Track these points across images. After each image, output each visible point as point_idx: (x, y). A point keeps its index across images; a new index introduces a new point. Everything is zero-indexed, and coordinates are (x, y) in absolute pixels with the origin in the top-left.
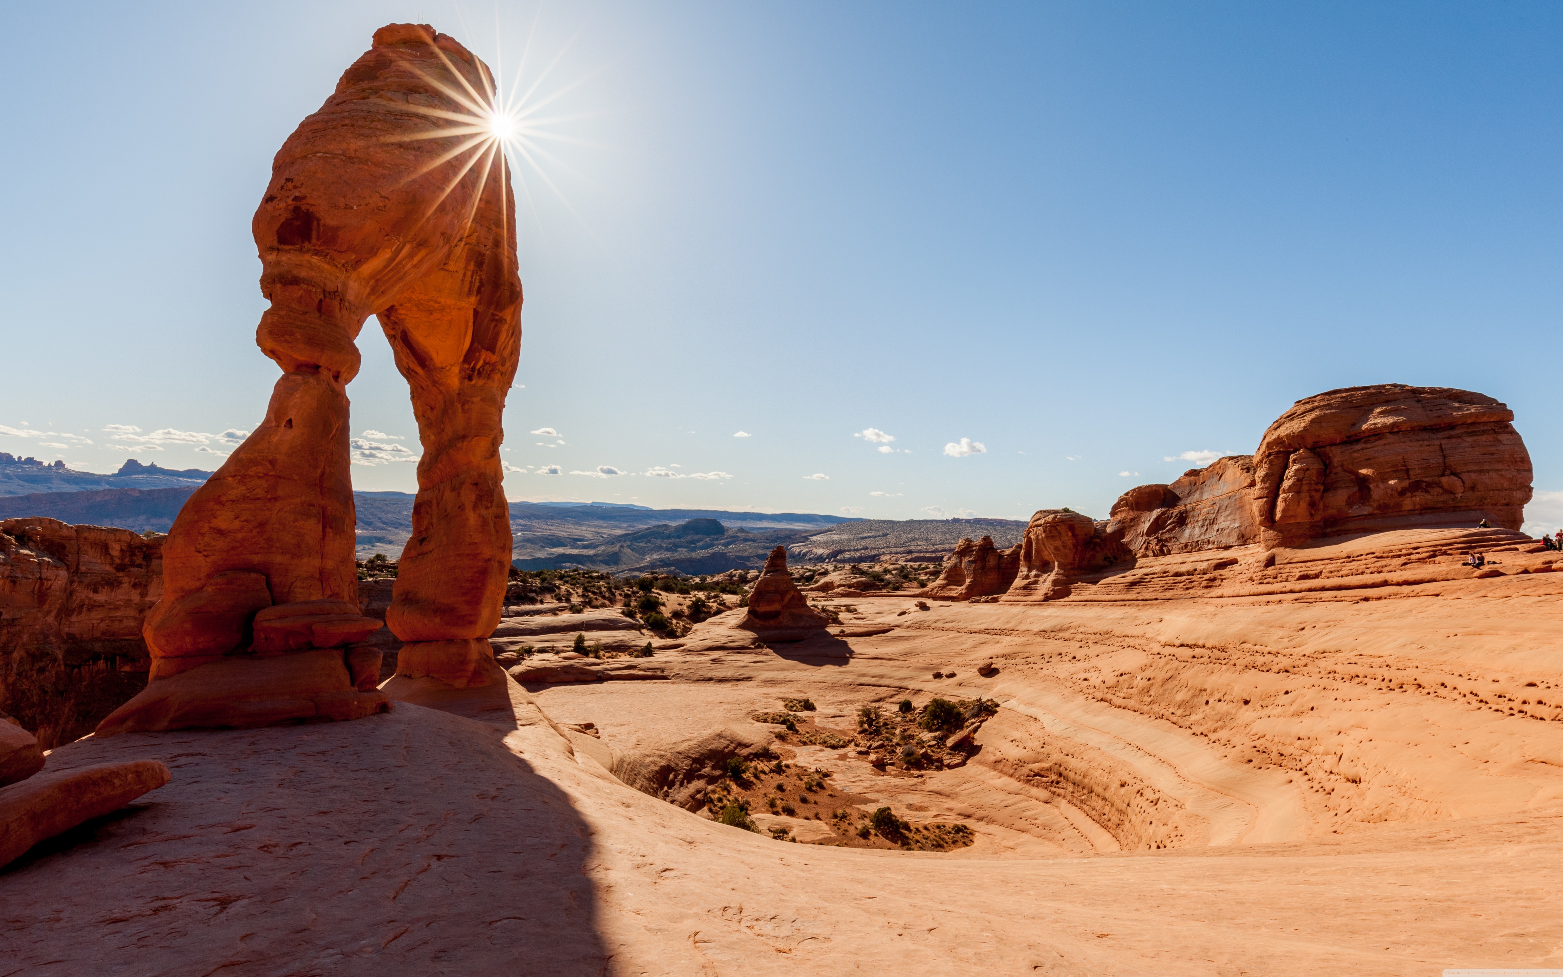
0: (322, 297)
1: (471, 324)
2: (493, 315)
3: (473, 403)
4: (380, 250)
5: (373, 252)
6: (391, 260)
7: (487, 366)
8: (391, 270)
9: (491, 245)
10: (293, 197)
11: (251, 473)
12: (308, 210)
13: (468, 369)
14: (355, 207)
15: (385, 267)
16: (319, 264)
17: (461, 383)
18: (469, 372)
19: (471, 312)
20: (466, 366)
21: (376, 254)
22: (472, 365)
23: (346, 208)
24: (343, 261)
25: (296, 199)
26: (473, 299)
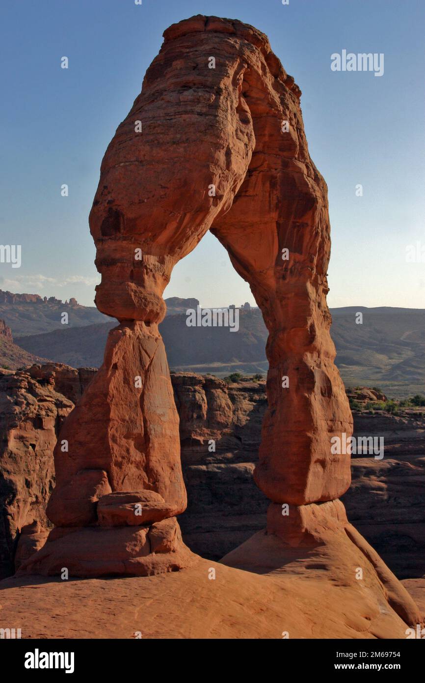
0: (132, 268)
1: (276, 234)
2: (294, 222)
3: (288, 299)
4: (168, 225)
5: (163, 226)
6: (178, 228)
7: (298, 264)
8: (180, 234)
9: (281, 167)
10: (107, 201)
11: (94, 403)
12: (116, 209)
13: (282, 270)
14: (146, 201)
15: (175, 233)
16: (127, 246)
17: (277, 282)
18: (282, 272)
19: (274, 225)
20: (279, 268)
21: (165, 228)
22: (284, 266)
23: (140, 203)
24: (144, 239)
25: (109, 202)
26: (274, 215)
